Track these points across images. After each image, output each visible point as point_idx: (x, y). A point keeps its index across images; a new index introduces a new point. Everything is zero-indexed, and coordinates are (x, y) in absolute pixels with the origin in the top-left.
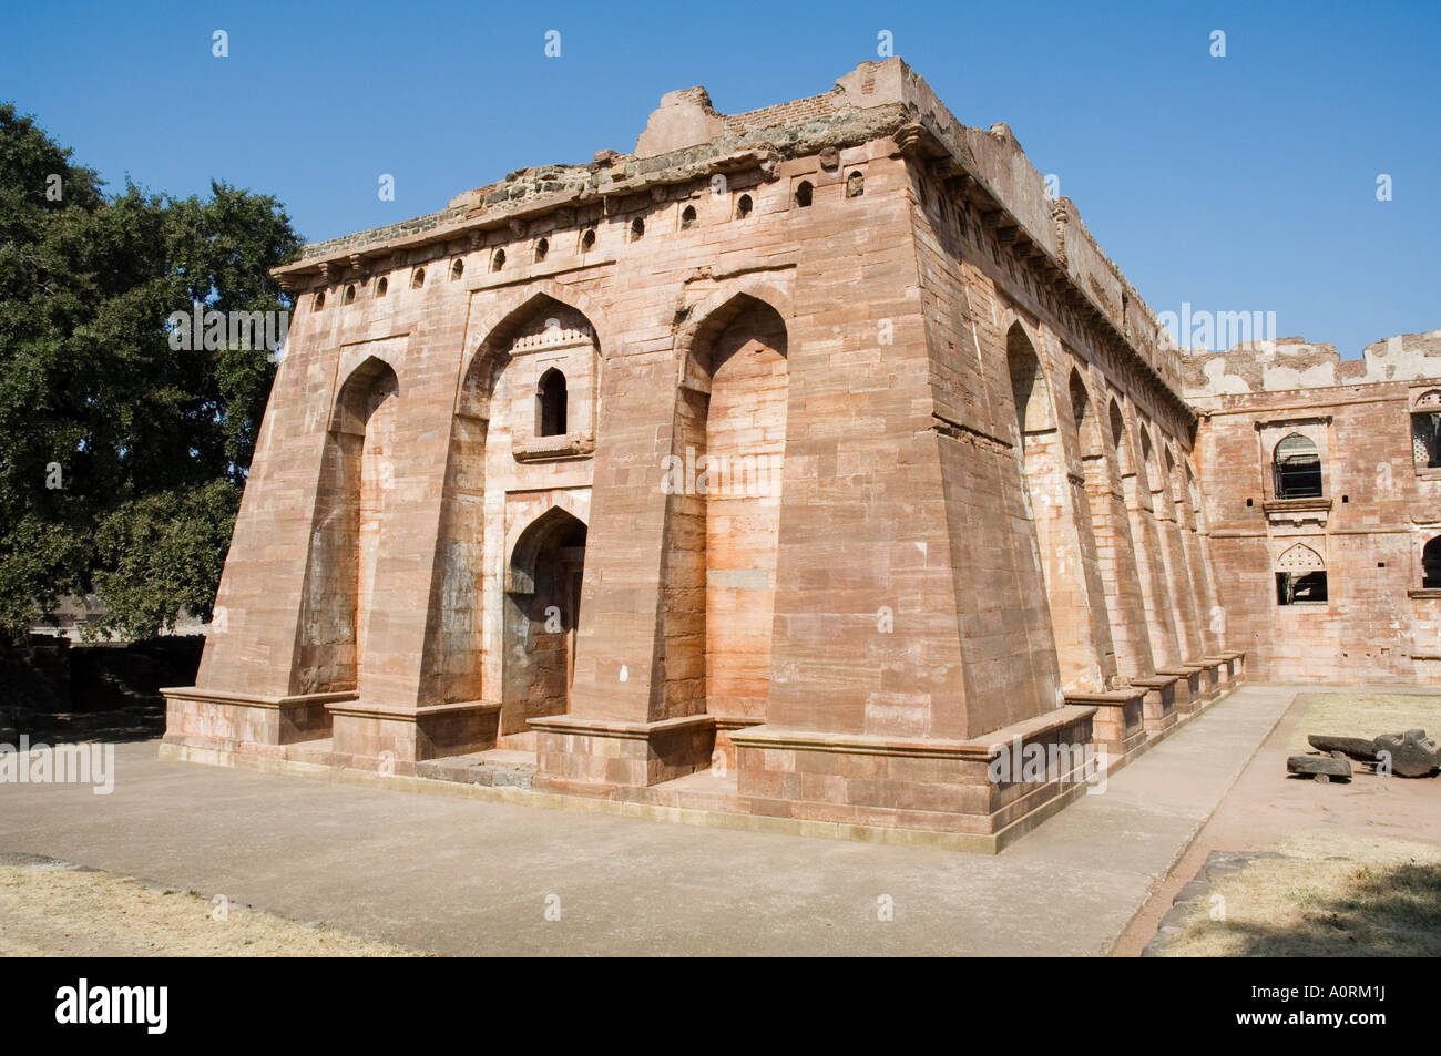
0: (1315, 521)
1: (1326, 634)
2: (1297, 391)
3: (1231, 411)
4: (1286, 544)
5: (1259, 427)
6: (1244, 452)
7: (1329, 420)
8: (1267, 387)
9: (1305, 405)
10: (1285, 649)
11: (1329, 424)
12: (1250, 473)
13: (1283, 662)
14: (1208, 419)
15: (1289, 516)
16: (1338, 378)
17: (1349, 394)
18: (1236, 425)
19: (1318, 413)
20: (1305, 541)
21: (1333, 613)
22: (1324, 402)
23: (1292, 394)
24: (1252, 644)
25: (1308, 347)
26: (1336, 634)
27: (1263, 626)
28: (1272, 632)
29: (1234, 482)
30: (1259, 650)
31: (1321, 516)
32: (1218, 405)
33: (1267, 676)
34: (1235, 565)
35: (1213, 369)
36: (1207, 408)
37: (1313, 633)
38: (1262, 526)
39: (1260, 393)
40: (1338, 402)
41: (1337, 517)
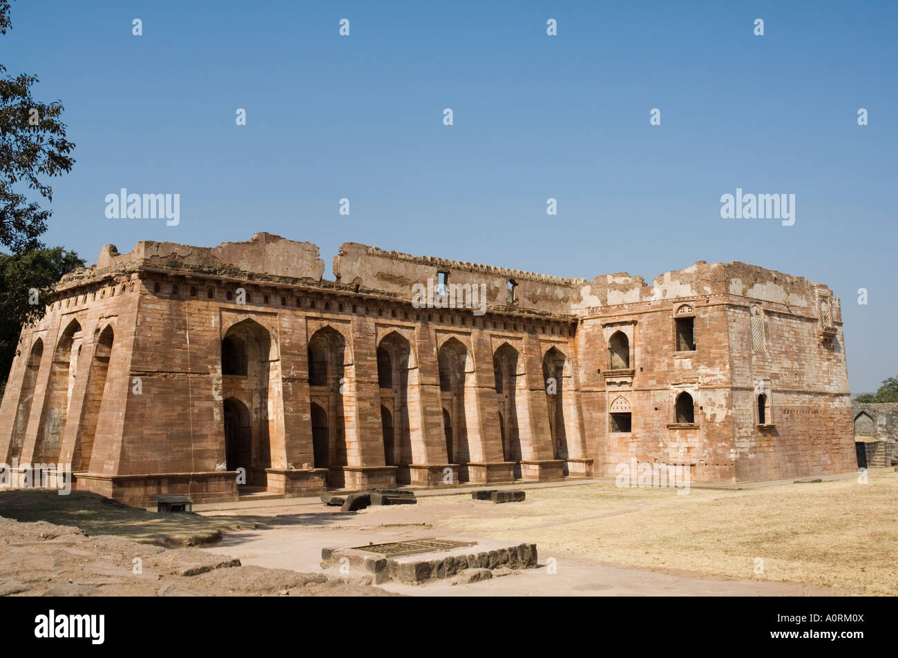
0: (625, 383)
1: (630, 449)
2: (622, 305)
3: (592, 317)
4: (614, 396)
5: (604, 326)
6: (597, 341)
7: (634, 323)
8: (609, 303)
9: (626, 313)
10: (611, 459)
11: (635, 325)
12: (599, 354)
13: (611, 466)
14: (582, 321)
15: (614, 380)
16: (641, 297)
17: (645, 307)
18: (594, 326)
19: (629, 319)
20: (623, 394)
21: (634, 437)
22: (634, 312)
23: (620, 307)
24: (597, 455)
25: (628, 278)
26: (634, 450)
27: (601, 444)
28: (606, 448)
29: (592, 359)
30: (600, 458)
31: (629, 380)
32: (586, 314)
33: (603, 474)
34: (591, 408)
35: (584, 292)
36: (582, 315)
37: (624, 449)
38: (603, 385)
39: (606, 307)
40: (640, 312)
41: (638, 381)
